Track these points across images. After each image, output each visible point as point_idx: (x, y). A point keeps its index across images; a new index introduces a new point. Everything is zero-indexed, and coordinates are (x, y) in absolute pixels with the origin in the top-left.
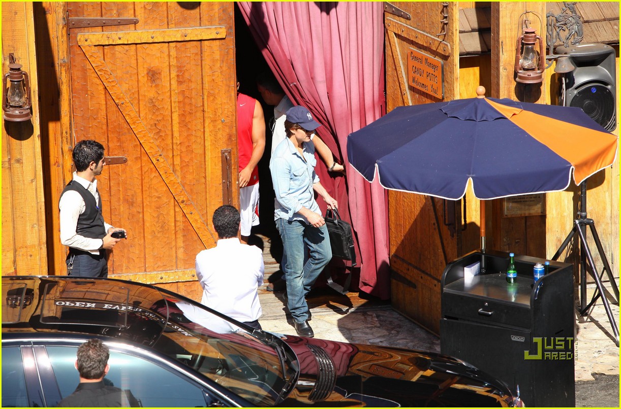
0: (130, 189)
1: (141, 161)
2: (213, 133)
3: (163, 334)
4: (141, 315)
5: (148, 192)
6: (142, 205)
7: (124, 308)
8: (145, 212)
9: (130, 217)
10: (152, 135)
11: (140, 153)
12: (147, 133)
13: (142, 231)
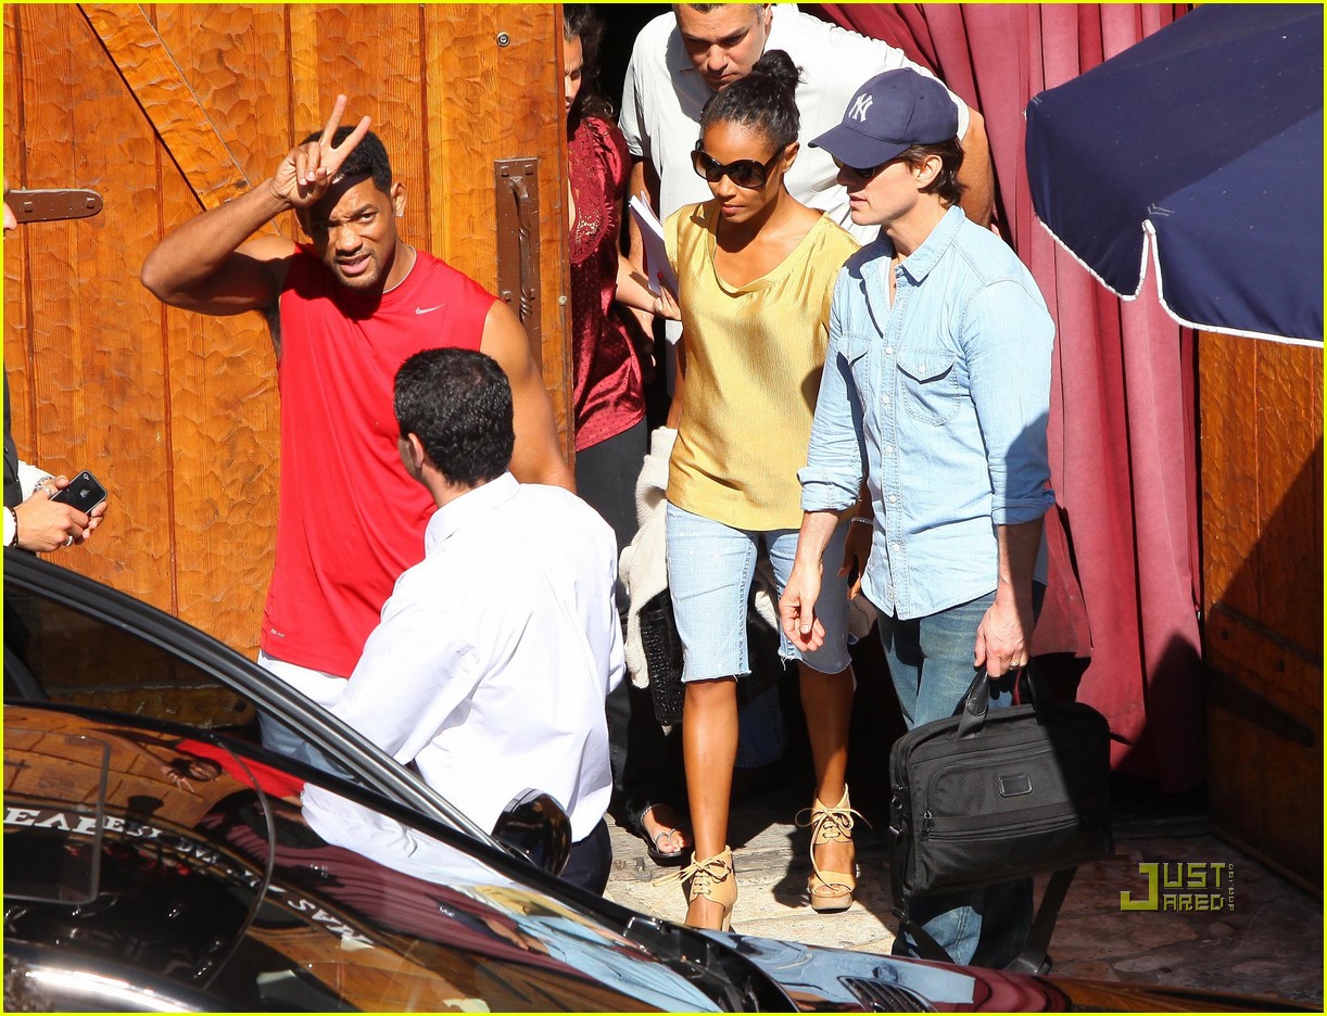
0: (114, 327)
1: (160, 207)
2: (461, 90)
3: (250, 932)
4: (161, 854)
5: (188, 340)
6: (162, 394)
7: (86, 825)
8: (174, 424)
9: (114, 445)
10: (204, 101)
11: (153, 173)
12: (183, 89)
13: (164, 501)
